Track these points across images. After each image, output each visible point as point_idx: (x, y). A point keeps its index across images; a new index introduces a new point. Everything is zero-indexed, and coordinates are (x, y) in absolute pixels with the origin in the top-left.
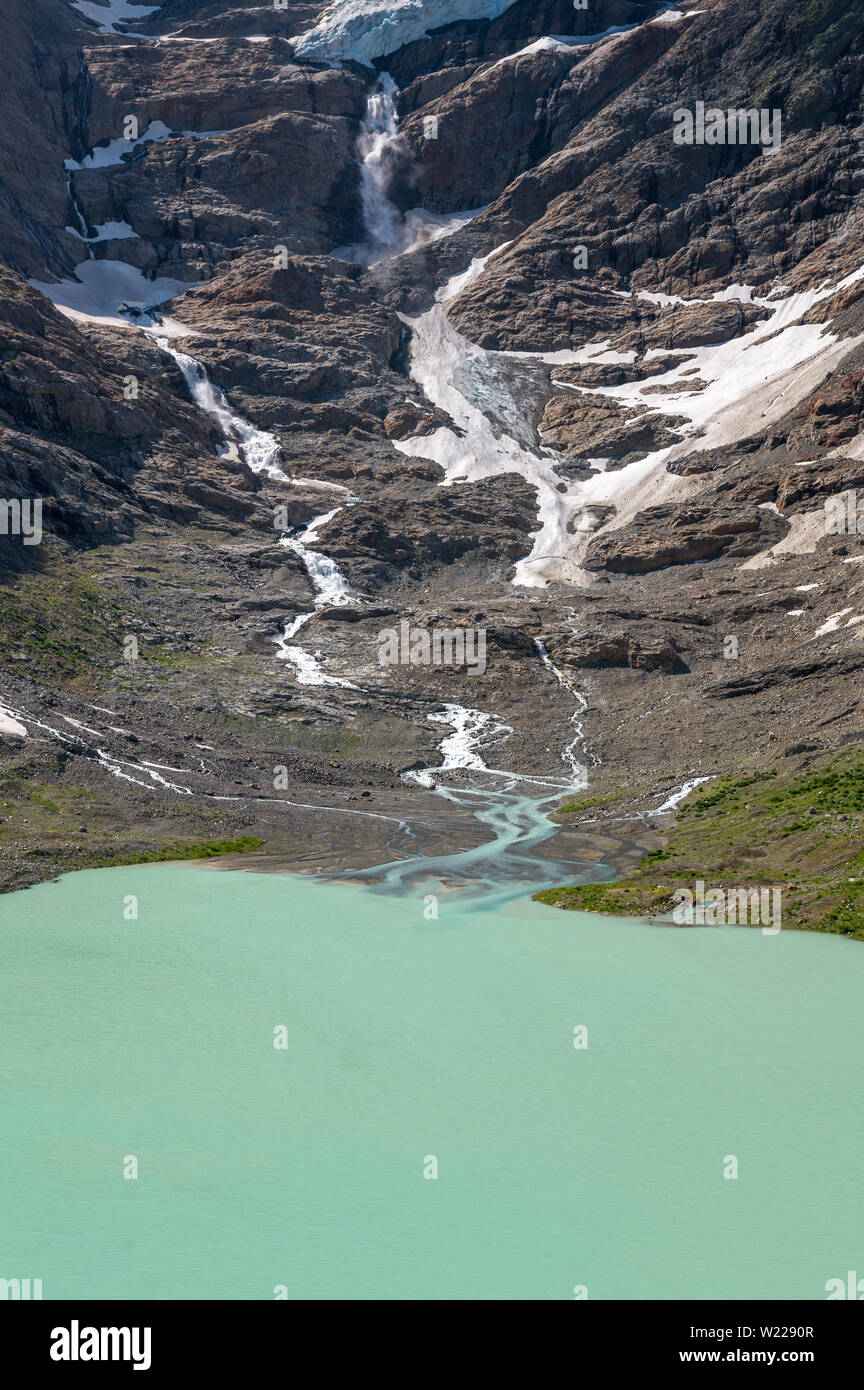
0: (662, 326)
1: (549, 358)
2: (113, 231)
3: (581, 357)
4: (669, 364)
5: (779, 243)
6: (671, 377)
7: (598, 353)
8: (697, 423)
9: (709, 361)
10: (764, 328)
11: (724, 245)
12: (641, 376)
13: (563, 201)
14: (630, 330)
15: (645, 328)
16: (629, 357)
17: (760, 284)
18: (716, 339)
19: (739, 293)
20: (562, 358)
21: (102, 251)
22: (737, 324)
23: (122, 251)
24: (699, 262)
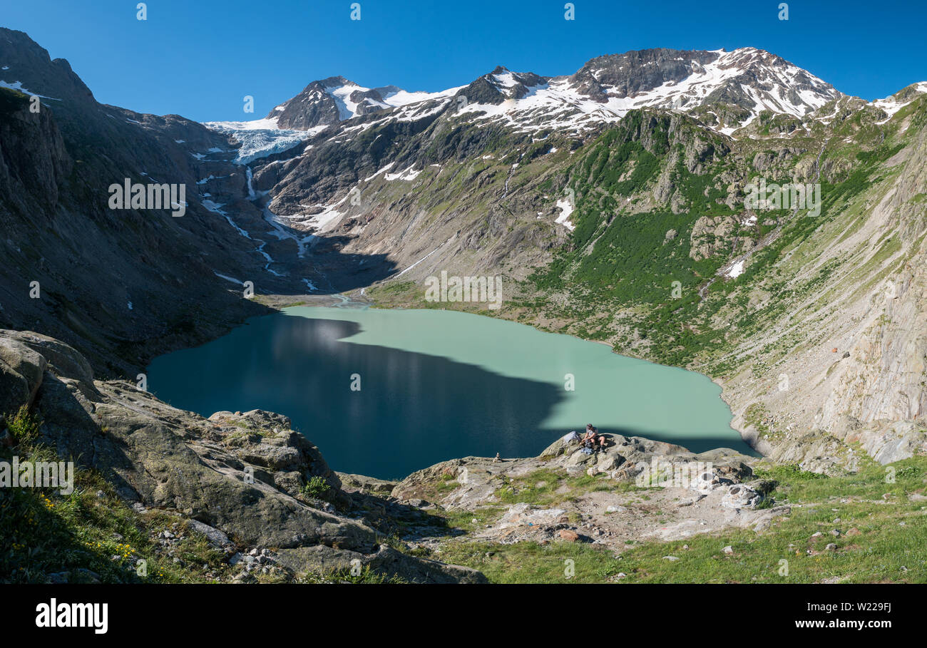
0: (307, 211)
1: (288, 217)
2: (207, 195)
3: (294, 216)
4: (310, 218)
5: (325, 196)
6: (311, 220)
7: (297, 216)
8: (320, 228)
9: (317, 217)
10: (325, 211)
11: (316, 197)
12: (306, 220)
13: (285, 189)
14: (301, 212)
15: (304, 211)
16: (303, 217)
17: (323, 203)
18: (317, 213)
19: (319, 205)
20: (291, 217)
21: (206, 198)
22: (320, 211)
23: (210, 198)
24: (313, 199)
